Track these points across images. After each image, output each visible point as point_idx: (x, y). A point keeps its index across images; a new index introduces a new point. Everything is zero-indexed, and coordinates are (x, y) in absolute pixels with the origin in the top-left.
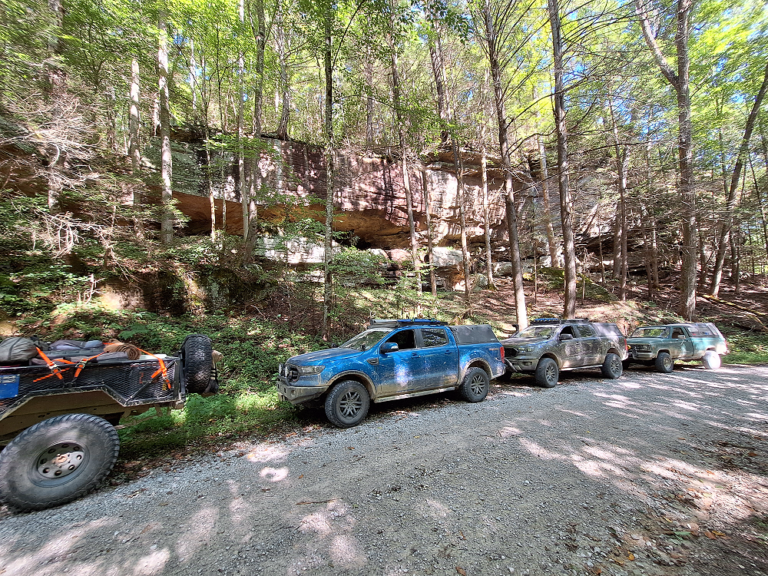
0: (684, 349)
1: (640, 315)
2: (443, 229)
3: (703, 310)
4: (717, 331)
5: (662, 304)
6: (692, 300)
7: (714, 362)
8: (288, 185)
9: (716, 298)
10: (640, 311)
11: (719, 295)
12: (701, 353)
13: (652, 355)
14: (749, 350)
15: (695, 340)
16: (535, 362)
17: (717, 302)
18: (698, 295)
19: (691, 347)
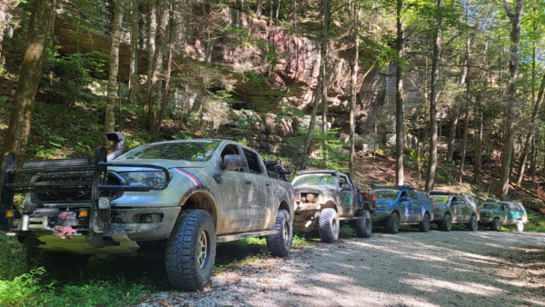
0: (506, 217)
1: (474, 195)
2: (308, 97)
3: (513, 195)
4: (523, 209)
5: (486, 187)
6: (507, 186)
7: (521, 228)
8: (187, 38)
9: (519, 186)
10: (473, 192)
11: (522, 184)
12: (515, 221)
13: (491, 220)
14: (537, 225)
15: (512, 212)
16: (442, 216)
17: (520, 189)
18: (510, 183)
19: (510, 217)
